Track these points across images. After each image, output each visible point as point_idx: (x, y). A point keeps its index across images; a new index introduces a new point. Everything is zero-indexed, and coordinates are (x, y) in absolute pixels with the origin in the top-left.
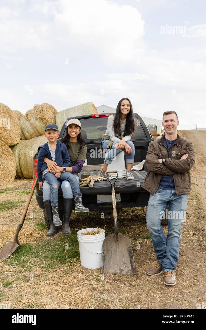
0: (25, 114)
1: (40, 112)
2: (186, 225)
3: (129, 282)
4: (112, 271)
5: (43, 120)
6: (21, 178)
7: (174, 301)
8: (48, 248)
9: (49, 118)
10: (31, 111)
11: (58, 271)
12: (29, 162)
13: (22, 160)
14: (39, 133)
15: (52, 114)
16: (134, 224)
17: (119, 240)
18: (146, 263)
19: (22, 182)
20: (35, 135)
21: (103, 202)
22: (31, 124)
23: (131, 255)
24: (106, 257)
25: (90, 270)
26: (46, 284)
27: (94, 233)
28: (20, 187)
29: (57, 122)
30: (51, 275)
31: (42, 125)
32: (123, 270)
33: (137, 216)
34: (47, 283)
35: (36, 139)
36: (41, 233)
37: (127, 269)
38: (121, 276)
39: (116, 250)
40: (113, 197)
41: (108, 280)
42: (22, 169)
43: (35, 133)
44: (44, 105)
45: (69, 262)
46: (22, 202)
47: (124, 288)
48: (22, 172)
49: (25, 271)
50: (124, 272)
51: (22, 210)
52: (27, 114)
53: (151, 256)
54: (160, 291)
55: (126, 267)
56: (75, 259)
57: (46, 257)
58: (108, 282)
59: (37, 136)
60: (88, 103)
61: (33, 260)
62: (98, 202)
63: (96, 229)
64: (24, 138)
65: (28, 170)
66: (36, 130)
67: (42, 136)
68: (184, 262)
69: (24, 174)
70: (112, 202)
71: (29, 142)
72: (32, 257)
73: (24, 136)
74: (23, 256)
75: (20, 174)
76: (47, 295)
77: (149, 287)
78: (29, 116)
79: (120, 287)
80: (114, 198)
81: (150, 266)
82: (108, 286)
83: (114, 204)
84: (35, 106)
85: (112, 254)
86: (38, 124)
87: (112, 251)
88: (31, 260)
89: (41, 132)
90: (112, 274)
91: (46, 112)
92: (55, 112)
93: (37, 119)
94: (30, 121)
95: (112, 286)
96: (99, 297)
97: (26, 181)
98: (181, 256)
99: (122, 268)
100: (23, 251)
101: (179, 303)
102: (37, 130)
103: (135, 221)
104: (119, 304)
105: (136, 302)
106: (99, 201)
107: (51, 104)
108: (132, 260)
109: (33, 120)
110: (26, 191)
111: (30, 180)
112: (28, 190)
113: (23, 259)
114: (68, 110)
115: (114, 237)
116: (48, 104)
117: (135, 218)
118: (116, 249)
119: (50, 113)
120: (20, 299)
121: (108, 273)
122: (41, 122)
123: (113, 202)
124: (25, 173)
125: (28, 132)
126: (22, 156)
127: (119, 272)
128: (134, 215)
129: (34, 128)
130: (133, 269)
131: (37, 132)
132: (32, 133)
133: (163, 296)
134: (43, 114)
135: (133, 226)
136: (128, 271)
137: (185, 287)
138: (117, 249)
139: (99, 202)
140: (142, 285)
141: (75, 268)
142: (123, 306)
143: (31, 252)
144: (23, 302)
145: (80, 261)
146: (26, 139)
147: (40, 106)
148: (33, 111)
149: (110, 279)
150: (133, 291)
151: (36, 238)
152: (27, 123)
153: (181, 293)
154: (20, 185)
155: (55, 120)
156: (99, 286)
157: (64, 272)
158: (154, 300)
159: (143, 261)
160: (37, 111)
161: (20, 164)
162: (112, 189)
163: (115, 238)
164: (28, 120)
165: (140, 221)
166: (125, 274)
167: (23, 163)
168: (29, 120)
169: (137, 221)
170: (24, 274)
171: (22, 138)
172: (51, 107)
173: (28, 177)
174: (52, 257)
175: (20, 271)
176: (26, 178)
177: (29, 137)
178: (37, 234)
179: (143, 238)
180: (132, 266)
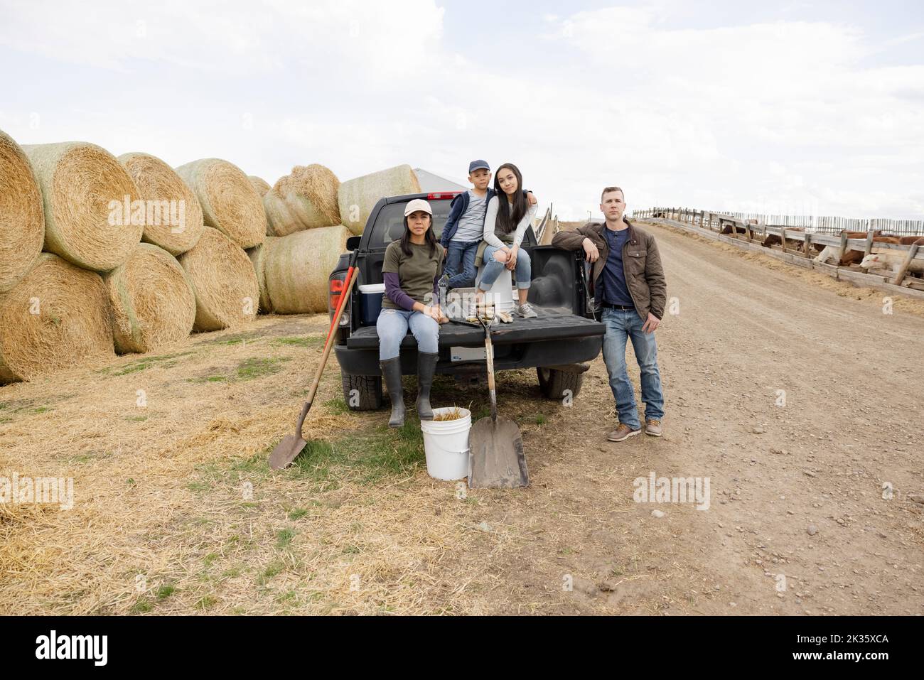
0: (275, 185)
1: (307, 183)
2: (600, 399)
3: (519, 500)
4: (487, 482)
5: (310, 197)
6: (268, 313)
7: (603, 528)
8: (360, 447)
9: (324, 194)
10: (286, 178)
11: (388, 487)
12: (286, 282)
13: (271, 277)
14: (304, 224)
15: (329, 187)
16: (509, 399)
17: (497, 429)
18: (544, 466)
19: (272, 320)
20: (295, 226)
21: (462, 360)
22: (288, 205)
23: (521, 454)
24: (475, 458)
25: (448, 482)
26: (371, 511)
27: (449, 417)
28: (271, 331)
29: (339, 202)
30: (376, 494)
31: (310, 207)
32: (506, 480)
33: (511, 383)
34: (374, 510)
35: (299, 236)
36: (339, 419)
37: (514, 478)
38: (504, 491)
39: (493, 446)
40: (488, 351)
41: (482, 499)
42: (271, 296)
43: (296, 223)
44: (315, 167)
45: (406, 470)
46: (284, 360)
47: (514, 510)
48: (270, 301)
49: (327, 489)
50: (509, 484)
51: (289, 376)
52: (279, 186)
53: (550, 454)
54: (577, 513)
55: (511, 474)
56: (416, 464)
57: (359, 463)
58: (483, 502)
59: (301, 229)
60: (401, 166)
61: (335, 469)
62: (453, 360)
63: (452, 410)
64: (273, 232)
65: (284, 297)
66: (297, 217)
67: (310, 231)
68: (607, 461)
69: (274, 305)
70: (486, 360)
71: (285, 241)
72: (332, 463)
73: (274, 228)
74: (317, 462)
75: (266, 305)
76: (379, 529)
77: (556, 508)
78: (283, 188)
79: (506, 509)
80: (490, 353)
81: (552, 472)
82: (485, 509)
83: (491, 363)
84: (295, 169)
85: (487, 452)
86: (301, 205)
87: (485, 448)
88: (332, 469)
89: (307, 221)
90: (488, 487)
91: (318, 182)
92: (335, 183)
93: (299, 195)
94: (285, 198)
95: (491, 508)
96: (474, 529)
97: (279, 319)
98: (600, 452)
99: (505, 478)
100: (315, 454)
101: (612, 531)
102: (300, 218)
103: (511, 392)
104: (509, 537)
105: (538, 533)
106: (454, 358)
107: (327, 166)
108: (522, 462)
109: (291, 197)
110: (284, 338)
111: (287, 316)
112: (289, 337)
113: (317, 467)
114: (361, 179)
115: (489, 422)
116: (320, 166)
117: (508, 388)
118: (493, 443)
119: (326, 184)
120: (328, 538)
121: (480, 487)
122: (308, 203)
123: (488, 361)
124: (277, 303)
125: (280, 221)
126: (270, 270)
127: (499, 483)
128: (506, 382)
129: (294, 212)
130: (525, 478)
131: (299, 221)
132: (289, 224)
133: (583, 521)
134: (311, 187)
135: (509, 403)
136: (515, 482)
137: (617, 505)
138: (495, 444)
139: (455, 360)
140: (544, 504)
141: (419, 479)
142: (517, 540)
143: (330, 455)
144: (336, 544)
145: (426, 468)
146: (277, 234)
147: (304, 169)
148: (291, 180)
149: (486, 498)
150: (530, 516)
151: (330, 427)
152: (279, 202)
153: (611, 514)
154: (270, 327)
155: (337, 200)
156: (469, 510)
157: (400, 487)
158: (569, 528)
159: (537, 463)
160: (299, 178)
161: (266, 285)
162: (485, 337)
163: (491, 425)
164: (281, 198)
165: (519, 394)
166: (510, 486)
167: (272, 284)
168: (283, 198)
169: (514, 392)
170: (325, 494)
171: (269, 233)
172: (327, 172)
173: (282, 310)
174: (373, 462)
175: (317, 491)
176: (278, 313)
177: (283, 231)
178: (331, 421)
179: (530, 422)
180: (522, 472)
